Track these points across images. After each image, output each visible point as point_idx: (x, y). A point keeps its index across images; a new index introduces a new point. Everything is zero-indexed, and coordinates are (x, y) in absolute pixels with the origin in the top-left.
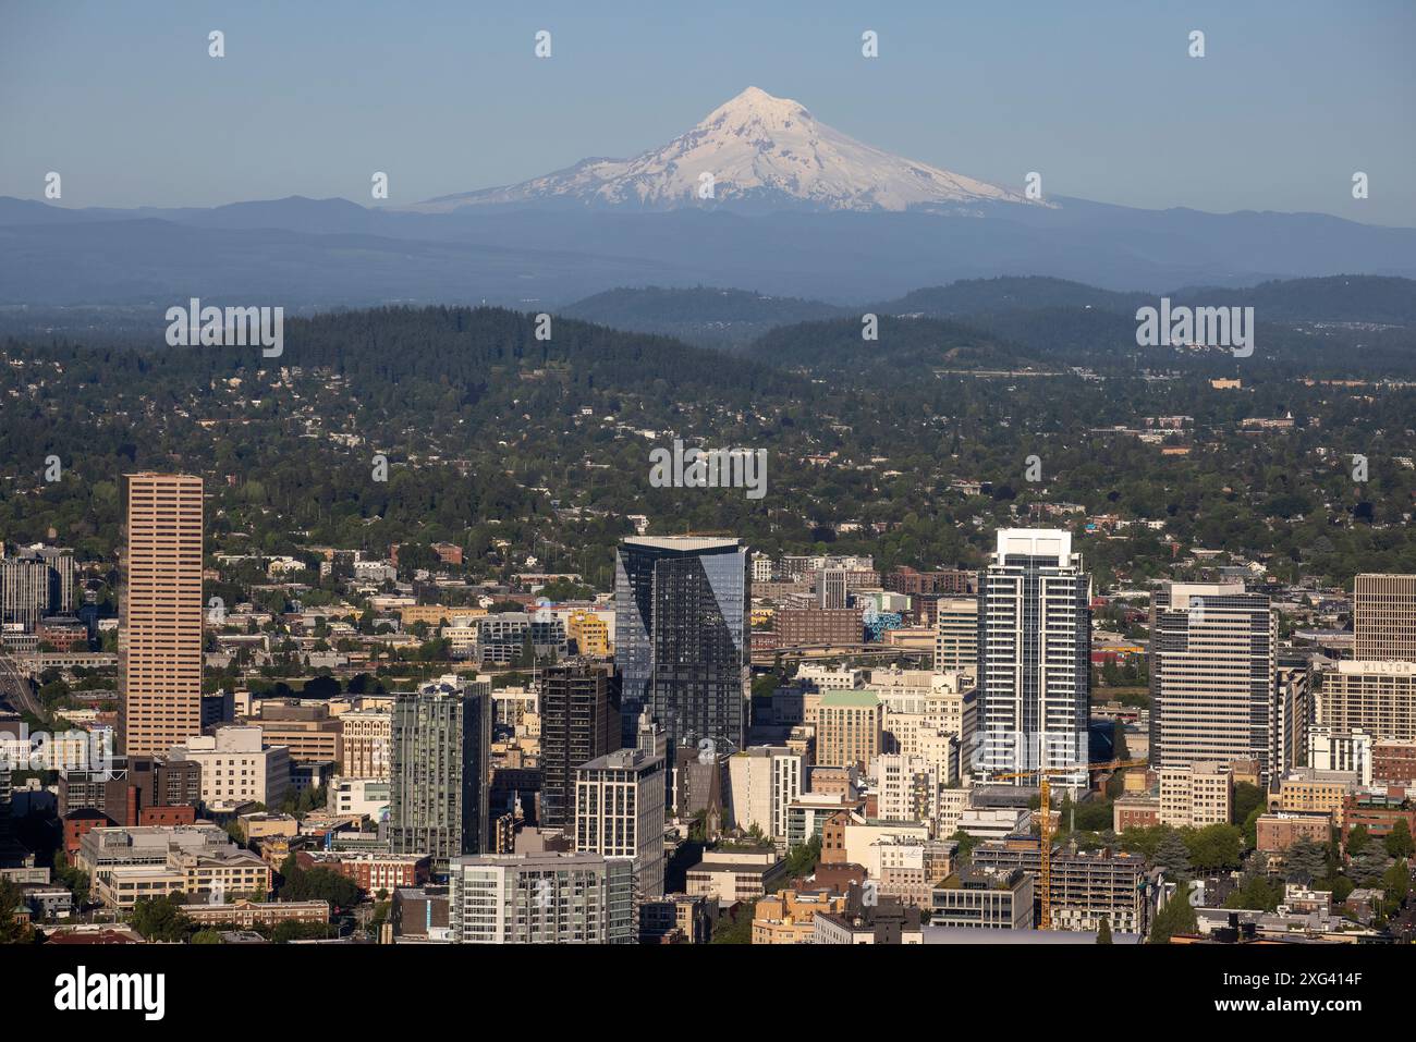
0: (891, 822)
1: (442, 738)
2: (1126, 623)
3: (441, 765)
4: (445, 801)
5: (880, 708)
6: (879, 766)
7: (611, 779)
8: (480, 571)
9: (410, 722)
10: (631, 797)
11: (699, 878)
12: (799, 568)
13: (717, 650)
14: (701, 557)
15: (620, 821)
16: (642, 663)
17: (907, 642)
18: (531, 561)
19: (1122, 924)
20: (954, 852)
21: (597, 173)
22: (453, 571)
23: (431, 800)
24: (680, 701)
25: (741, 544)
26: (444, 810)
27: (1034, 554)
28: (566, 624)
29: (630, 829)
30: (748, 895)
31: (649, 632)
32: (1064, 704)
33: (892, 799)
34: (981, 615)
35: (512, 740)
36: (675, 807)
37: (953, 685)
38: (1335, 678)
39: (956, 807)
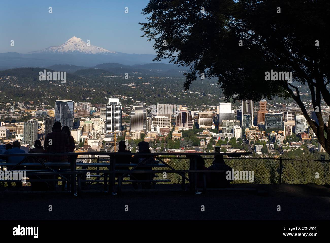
0: (94, 139)
1: (31, 128)
2: (126, 111)
3: (31, 131)
4: (31, 137)
5: (92, 123)
6: (92, 132)
8: (36, 105)
9: (26, 126)
12: (81, 104)
13: (70, 115)
14: (67, 103)
16: (59, 117)
17: (96, 114)
18: (43, 103)
20: (103, 143)
21: (52, 48)
22: (32, 105)
23: (29, 137)
24: (64, 123)
25: (73, 101)
27: (114, 102)
28: (48, 112)
31: (60, 113)
32: (118, 123)
33: (94, 136)
34: (106, 110)
35: (41, 129)
37: (103, 120)
38: (155, 119)
39: (103, 137)
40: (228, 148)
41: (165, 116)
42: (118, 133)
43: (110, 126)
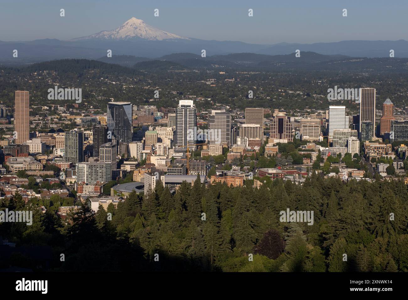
0: (159, 155)
1: (74, 140)
2: (203, 118)
3: (74, 145)
4: (75, 152)
5: (157, 134)
6: (157, 145)
7: (106, 148)
8: (82, 109)
9: (68, 138)
10: (110, 151)
11: (123, 166)
12: (142, 108)
13: (127, 124)
14: (123, 106)
15: (108, 156)
16: (112, 126)
17: (163, 122)
18: (91, 107)
19: (202, 174)
20: (171, 161)
21: (104, 33)
22: (77, 109)
23: (72, 152)
24: (120, 133)
25: (131, 103)
26: (75, 154)
27: (186, 105)
28: (98, 119)
29: (110, 157)
30: (132, 169)
31: (114, 120)
33: (159, 151)
34: (176, 116)
35: (88, 141)
36: (119, 153)
37: (171, 130)
38: (242, 127)
39: (172, 153)
40: (341, 167)
41: (256, 124)
42: (192, 147)
43: (181, 138)
